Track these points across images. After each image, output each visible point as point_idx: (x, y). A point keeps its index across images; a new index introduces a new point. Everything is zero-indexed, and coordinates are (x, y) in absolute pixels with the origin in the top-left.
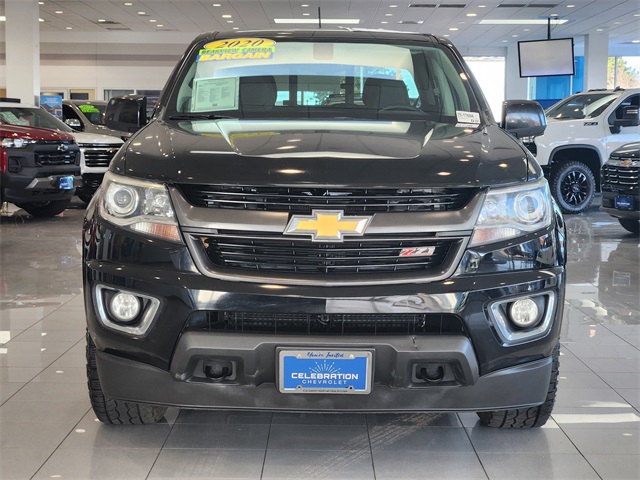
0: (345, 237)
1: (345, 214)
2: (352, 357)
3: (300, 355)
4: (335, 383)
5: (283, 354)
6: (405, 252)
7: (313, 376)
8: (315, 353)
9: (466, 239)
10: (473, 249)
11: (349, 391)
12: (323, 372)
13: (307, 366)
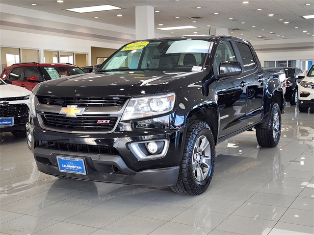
1: (78, 107)
2: (77, 160)
3: (62, 158)
4: (75, 170)
5: (57, 157)
6: (99, 122)
7: (68, 166)
8: (66, 158)
9: (119, 118)
10: (123, 121)
11: (80, 173)
12: (71, 165)
13: (66, 162)
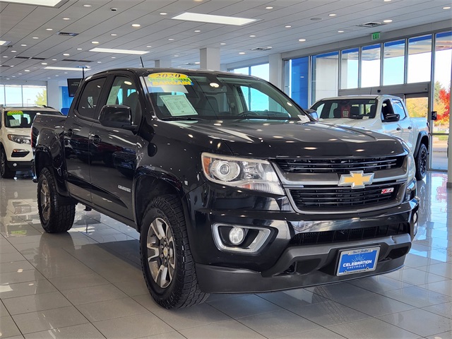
0: (366, 185)
1: (364, 173)
2: (372, 251)
3: (350, 253)
4: (361, 267)
5: (342, 254)
7: (352, 264)
8: (356, 251)
11: (367, 270)
12: (358, 261)
13: (351, 259)
